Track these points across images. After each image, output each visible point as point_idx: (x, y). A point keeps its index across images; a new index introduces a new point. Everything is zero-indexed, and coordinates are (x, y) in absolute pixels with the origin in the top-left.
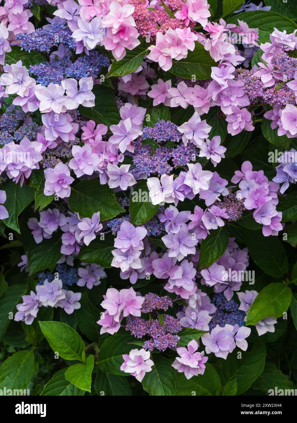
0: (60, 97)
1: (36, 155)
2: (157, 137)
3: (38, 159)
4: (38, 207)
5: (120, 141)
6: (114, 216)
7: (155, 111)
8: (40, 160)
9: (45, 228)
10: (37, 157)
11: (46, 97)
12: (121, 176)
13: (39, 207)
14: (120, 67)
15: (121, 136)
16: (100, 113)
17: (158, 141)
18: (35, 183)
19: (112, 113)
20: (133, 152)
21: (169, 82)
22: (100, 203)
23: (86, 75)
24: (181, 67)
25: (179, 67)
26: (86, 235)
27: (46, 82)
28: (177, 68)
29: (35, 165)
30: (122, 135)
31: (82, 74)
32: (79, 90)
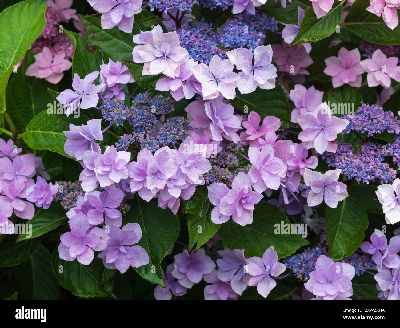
0: (228, 76)
1: (201, 164)
2: (367, 128)
3: (204, 168)
4: (194, 244)
5: (315, 137)
6: (292, 251)
7: (333, 96)
8: (207, 171)
9: (180, 280)
10: (203, 167)
11: (207, 77)
12: (325, 186)
13: (196, 244)
14: (309, 29)
15: (316, 130)
16: (252, 103)
17: (370, 133)
18: (192, 207)
19: (273, 101)
20: (334, 152)
21: (356, 52)
22: (266, 234)
23: (257, 43)
24: (369, 29)
25: (367, 30)
26: (260, 281)
27: (198, 56)
28: (365, 31)
29: (200, 178)
30: (315, 127)
31: (250, 41)
32: (253, 64)
